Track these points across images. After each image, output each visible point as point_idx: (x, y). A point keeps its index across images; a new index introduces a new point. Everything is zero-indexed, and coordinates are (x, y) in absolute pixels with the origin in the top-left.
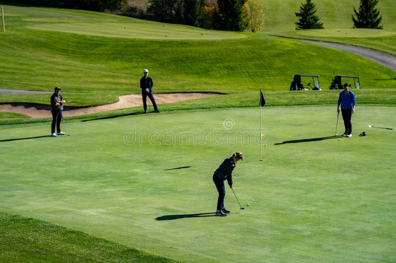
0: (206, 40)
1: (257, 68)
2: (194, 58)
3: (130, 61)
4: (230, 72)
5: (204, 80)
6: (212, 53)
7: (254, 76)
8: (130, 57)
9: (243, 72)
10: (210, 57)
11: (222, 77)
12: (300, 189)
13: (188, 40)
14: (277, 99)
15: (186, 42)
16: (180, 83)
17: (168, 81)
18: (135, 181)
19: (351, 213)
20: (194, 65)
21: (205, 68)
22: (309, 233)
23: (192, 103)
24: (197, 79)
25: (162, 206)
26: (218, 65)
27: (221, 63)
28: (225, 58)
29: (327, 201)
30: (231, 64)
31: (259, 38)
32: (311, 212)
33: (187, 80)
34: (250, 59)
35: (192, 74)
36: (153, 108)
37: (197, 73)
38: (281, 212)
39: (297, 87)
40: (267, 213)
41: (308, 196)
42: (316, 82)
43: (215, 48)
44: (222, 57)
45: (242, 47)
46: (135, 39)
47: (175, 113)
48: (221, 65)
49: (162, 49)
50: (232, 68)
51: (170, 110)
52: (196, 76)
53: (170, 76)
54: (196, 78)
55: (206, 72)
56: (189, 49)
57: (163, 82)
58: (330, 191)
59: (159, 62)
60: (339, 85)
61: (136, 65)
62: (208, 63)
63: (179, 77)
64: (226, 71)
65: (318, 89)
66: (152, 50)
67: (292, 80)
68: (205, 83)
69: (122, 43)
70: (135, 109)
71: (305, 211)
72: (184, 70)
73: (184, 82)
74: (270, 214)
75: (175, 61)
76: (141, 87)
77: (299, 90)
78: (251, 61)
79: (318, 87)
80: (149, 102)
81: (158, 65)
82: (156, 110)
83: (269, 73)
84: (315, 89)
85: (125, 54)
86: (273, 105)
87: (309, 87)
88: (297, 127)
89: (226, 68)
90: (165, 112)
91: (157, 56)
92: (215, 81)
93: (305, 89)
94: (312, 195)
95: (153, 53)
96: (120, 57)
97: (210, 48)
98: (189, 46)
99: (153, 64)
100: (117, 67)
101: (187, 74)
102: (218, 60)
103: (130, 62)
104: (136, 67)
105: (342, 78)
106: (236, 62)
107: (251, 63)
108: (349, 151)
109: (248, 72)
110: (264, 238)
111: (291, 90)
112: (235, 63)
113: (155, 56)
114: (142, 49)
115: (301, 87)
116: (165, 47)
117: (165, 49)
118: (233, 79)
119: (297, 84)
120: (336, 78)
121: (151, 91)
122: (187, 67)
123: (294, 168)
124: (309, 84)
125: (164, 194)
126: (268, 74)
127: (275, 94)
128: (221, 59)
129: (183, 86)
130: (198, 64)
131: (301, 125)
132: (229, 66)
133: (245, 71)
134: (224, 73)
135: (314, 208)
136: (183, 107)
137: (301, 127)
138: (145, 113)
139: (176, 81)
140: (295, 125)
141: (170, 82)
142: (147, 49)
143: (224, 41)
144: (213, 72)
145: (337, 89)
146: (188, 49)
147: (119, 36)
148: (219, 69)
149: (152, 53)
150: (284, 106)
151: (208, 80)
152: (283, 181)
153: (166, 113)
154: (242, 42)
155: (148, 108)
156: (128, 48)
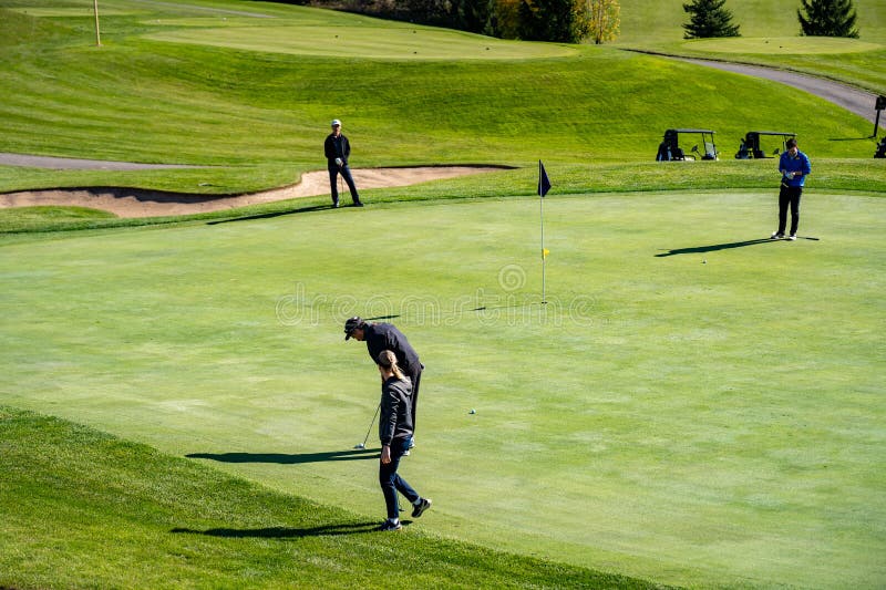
0: (494, 61)
1: (594, 117)
2: (469, 96)
3: (341, 102)
4: (541, 123)
5: (486, 140)
6: (506, 85)
7: (588, 132)
8: (342, 94)
9: (567, 125)
10: (501, 94)
11: (523, 134)
12: (609, 360)
13: (458, 61)
14: (602, 179)
15: (454, 63)
16: (439, 146)
17: (415, 143)
18: (285, 344)
19: (696, 408)
20: (467, 111)
21: (491, 116)
22: (604, 448)
23: (432, 188)
24: (473, 139)
25: (324, 394)
26: (516, 110)
27: (523, 105)
28: (530, 97)
29: (655, 384)
30: (543, 109)
31: (602, 56)
32: (618, 406)
33: (453, 142)
34: (582, 99)
35: (463, 128)
36: (350, 197)
37: (474, 127)
38: (558, 406)
39: (670, 154)
40: (530, 408)
41: (621, 374)
42: (709, 145)
43: (511, 76)
44: (525, 94)
45: (566, 73)
46: (351, 59)
47: (394, 207)
48: (522, 110)
49: (406, 79)
50: (544, 117)
51: (385, 201)
52: (471, 132)
53: (419, 132)
54: (472, 135)
55: (492, 125)
56: (459, 79)
57: (405, 145)
58: (666, 363)
59: (398, 105)
60: (754, 151)
61: (354, 110)
62: (497, 107)
63: (436, 135)
64: (531, 123)
65: (712, 158)
66: (386, 81)
67: (661, 140)
68: (489, 147)
69: (327, 67)
70: (316, 199)
71: (606, 404)
72: (448, 120)
73: (448, 144)
74: (535, 411)
75: (431, 102)
76: (327, 155)
77: (675, 159)
78: (582, 103)
79: (712, 154)
80: (342, 186)
81: (396, 111)
82: (356, 202)
83: (619, 126)
84: (708, 157)
85: (331, 89)
86: (593, 192)
87: (694, 154)
88: (630, 236)
89: (532, 115)
90: (373, 206)
91: (394, 92)
92: (509, 143)
93: (687, 159)
94: (629, 372)
95: (387, 86)
96: (323, 94)
97: (502, 77)
98: (460, 72)
99: (386, 108)
100: (315, 115)
101: (454, 128)
102: (516, 100)
103: (342, 105)
104: (352, 116)
105: (760, 136)
106: (553, 104)
107: (582, 106)
108: (723, 283)
109: (575, 124)
110: (509, 458)
111: (658, 159)
112: (552, 107)
113: (391, 93)
114: (366, 78)
115: (678, 155)
116: (413, 74)
117: (412, 79)
118: (546, 139)
119: (670, 148)
120: (748, 135)
121: (345, 164)
122: (454, 115)
123: (607, 317)
124: (695, 149)
125: (334, 370)
126: (616, 129)
127: (601, 169)
128: (523, 99)
129: (444, 152)
130: (475, 109)
131: (639, 231)
132: (537, 112)
133: (569, 123)
134: (528, 127)
135: (625, 399)
136: (413, 195)
137: (636, 236)
138: (334, 207)
139: (431, 142)
140: (629, 232)
141: (419, 145)
142: (376, 79)
143: (531, 63)
144: (506, 125)
145: (750, 157)
146: (458, 77)
147: (323, 54)
148: (518, 119)
149: (385, 87)
150: (614, 193)
151: (494, 140)
152: (578, 343)
153: (376, 208)
154: (566, 63)
155: (340, 197)
156: (338, 78)
